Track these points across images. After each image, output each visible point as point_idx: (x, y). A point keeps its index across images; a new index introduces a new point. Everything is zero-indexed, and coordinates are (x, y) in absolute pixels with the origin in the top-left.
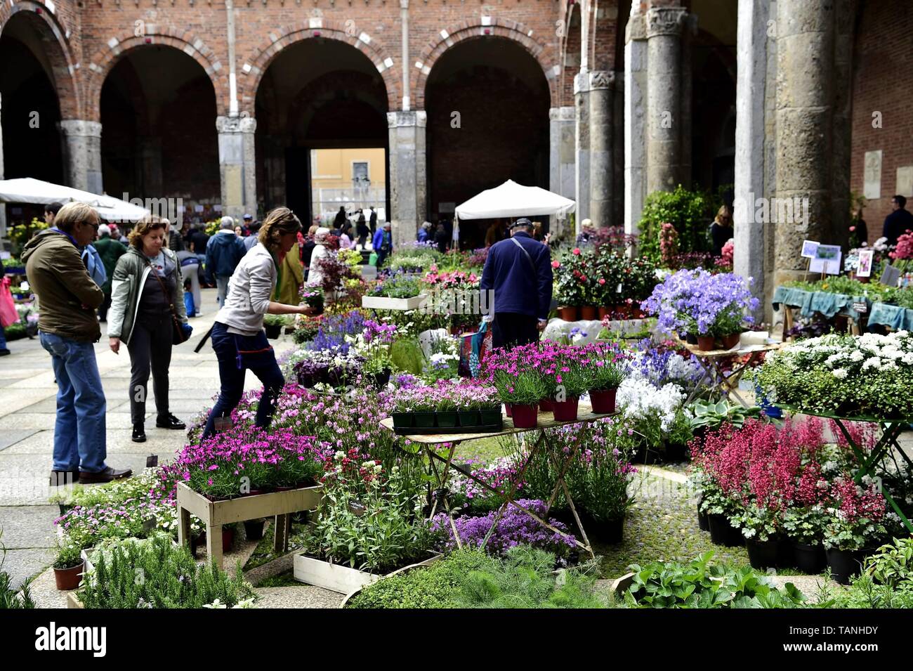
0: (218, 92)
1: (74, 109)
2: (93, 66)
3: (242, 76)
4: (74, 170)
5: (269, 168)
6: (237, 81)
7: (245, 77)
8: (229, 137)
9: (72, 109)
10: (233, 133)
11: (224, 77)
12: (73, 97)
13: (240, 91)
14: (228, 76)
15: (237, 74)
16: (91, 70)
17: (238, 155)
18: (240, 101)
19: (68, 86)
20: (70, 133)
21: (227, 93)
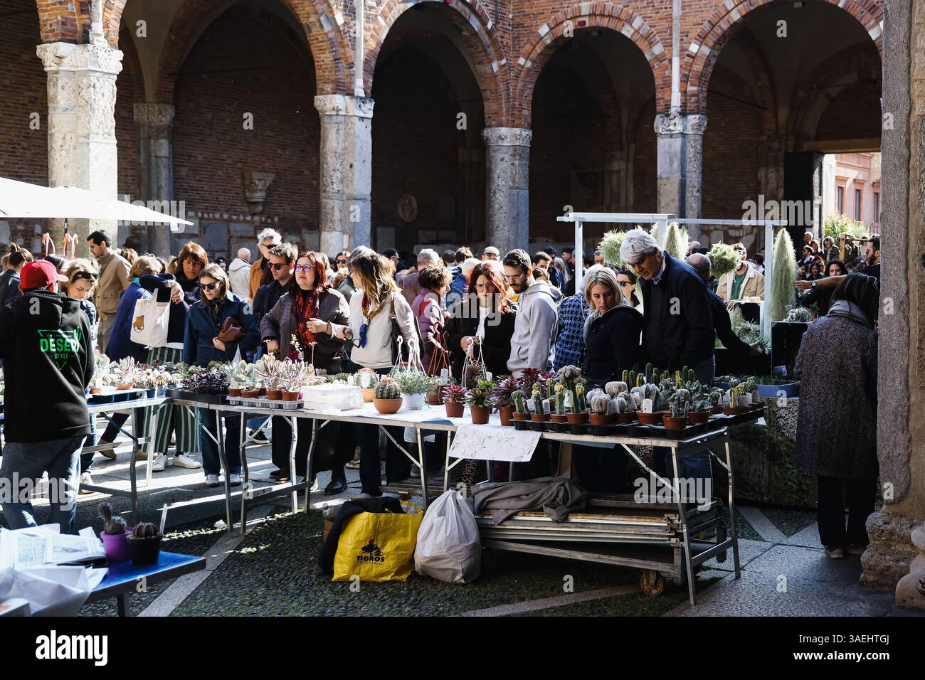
0: (658, 82)
1: (497, 113)
2: (522, 61)
3: (687, 59)
4: (494, 187)
5: (763, 181)
6: (681, 66)
7: (691, 60)
8: (667, 140)
9: (496, 113)
10: (671, 136)
11: (666, 62)
12: (498, 99)
13: (685, 79)
14: (670, 61)
15: (681, 57)
16: (519, 65)
17: (676, 164)
18: (684, 93)
19: (493, 86)
20: (493, 143)
21: (668, 84)
